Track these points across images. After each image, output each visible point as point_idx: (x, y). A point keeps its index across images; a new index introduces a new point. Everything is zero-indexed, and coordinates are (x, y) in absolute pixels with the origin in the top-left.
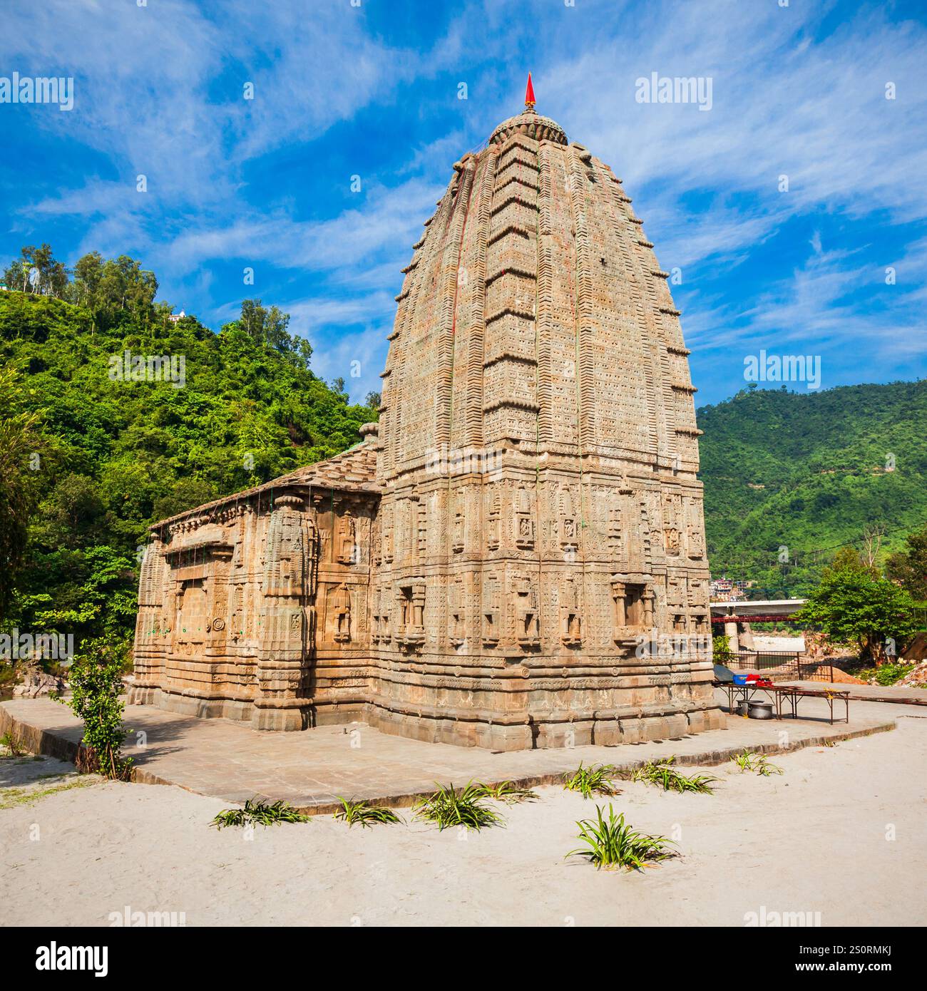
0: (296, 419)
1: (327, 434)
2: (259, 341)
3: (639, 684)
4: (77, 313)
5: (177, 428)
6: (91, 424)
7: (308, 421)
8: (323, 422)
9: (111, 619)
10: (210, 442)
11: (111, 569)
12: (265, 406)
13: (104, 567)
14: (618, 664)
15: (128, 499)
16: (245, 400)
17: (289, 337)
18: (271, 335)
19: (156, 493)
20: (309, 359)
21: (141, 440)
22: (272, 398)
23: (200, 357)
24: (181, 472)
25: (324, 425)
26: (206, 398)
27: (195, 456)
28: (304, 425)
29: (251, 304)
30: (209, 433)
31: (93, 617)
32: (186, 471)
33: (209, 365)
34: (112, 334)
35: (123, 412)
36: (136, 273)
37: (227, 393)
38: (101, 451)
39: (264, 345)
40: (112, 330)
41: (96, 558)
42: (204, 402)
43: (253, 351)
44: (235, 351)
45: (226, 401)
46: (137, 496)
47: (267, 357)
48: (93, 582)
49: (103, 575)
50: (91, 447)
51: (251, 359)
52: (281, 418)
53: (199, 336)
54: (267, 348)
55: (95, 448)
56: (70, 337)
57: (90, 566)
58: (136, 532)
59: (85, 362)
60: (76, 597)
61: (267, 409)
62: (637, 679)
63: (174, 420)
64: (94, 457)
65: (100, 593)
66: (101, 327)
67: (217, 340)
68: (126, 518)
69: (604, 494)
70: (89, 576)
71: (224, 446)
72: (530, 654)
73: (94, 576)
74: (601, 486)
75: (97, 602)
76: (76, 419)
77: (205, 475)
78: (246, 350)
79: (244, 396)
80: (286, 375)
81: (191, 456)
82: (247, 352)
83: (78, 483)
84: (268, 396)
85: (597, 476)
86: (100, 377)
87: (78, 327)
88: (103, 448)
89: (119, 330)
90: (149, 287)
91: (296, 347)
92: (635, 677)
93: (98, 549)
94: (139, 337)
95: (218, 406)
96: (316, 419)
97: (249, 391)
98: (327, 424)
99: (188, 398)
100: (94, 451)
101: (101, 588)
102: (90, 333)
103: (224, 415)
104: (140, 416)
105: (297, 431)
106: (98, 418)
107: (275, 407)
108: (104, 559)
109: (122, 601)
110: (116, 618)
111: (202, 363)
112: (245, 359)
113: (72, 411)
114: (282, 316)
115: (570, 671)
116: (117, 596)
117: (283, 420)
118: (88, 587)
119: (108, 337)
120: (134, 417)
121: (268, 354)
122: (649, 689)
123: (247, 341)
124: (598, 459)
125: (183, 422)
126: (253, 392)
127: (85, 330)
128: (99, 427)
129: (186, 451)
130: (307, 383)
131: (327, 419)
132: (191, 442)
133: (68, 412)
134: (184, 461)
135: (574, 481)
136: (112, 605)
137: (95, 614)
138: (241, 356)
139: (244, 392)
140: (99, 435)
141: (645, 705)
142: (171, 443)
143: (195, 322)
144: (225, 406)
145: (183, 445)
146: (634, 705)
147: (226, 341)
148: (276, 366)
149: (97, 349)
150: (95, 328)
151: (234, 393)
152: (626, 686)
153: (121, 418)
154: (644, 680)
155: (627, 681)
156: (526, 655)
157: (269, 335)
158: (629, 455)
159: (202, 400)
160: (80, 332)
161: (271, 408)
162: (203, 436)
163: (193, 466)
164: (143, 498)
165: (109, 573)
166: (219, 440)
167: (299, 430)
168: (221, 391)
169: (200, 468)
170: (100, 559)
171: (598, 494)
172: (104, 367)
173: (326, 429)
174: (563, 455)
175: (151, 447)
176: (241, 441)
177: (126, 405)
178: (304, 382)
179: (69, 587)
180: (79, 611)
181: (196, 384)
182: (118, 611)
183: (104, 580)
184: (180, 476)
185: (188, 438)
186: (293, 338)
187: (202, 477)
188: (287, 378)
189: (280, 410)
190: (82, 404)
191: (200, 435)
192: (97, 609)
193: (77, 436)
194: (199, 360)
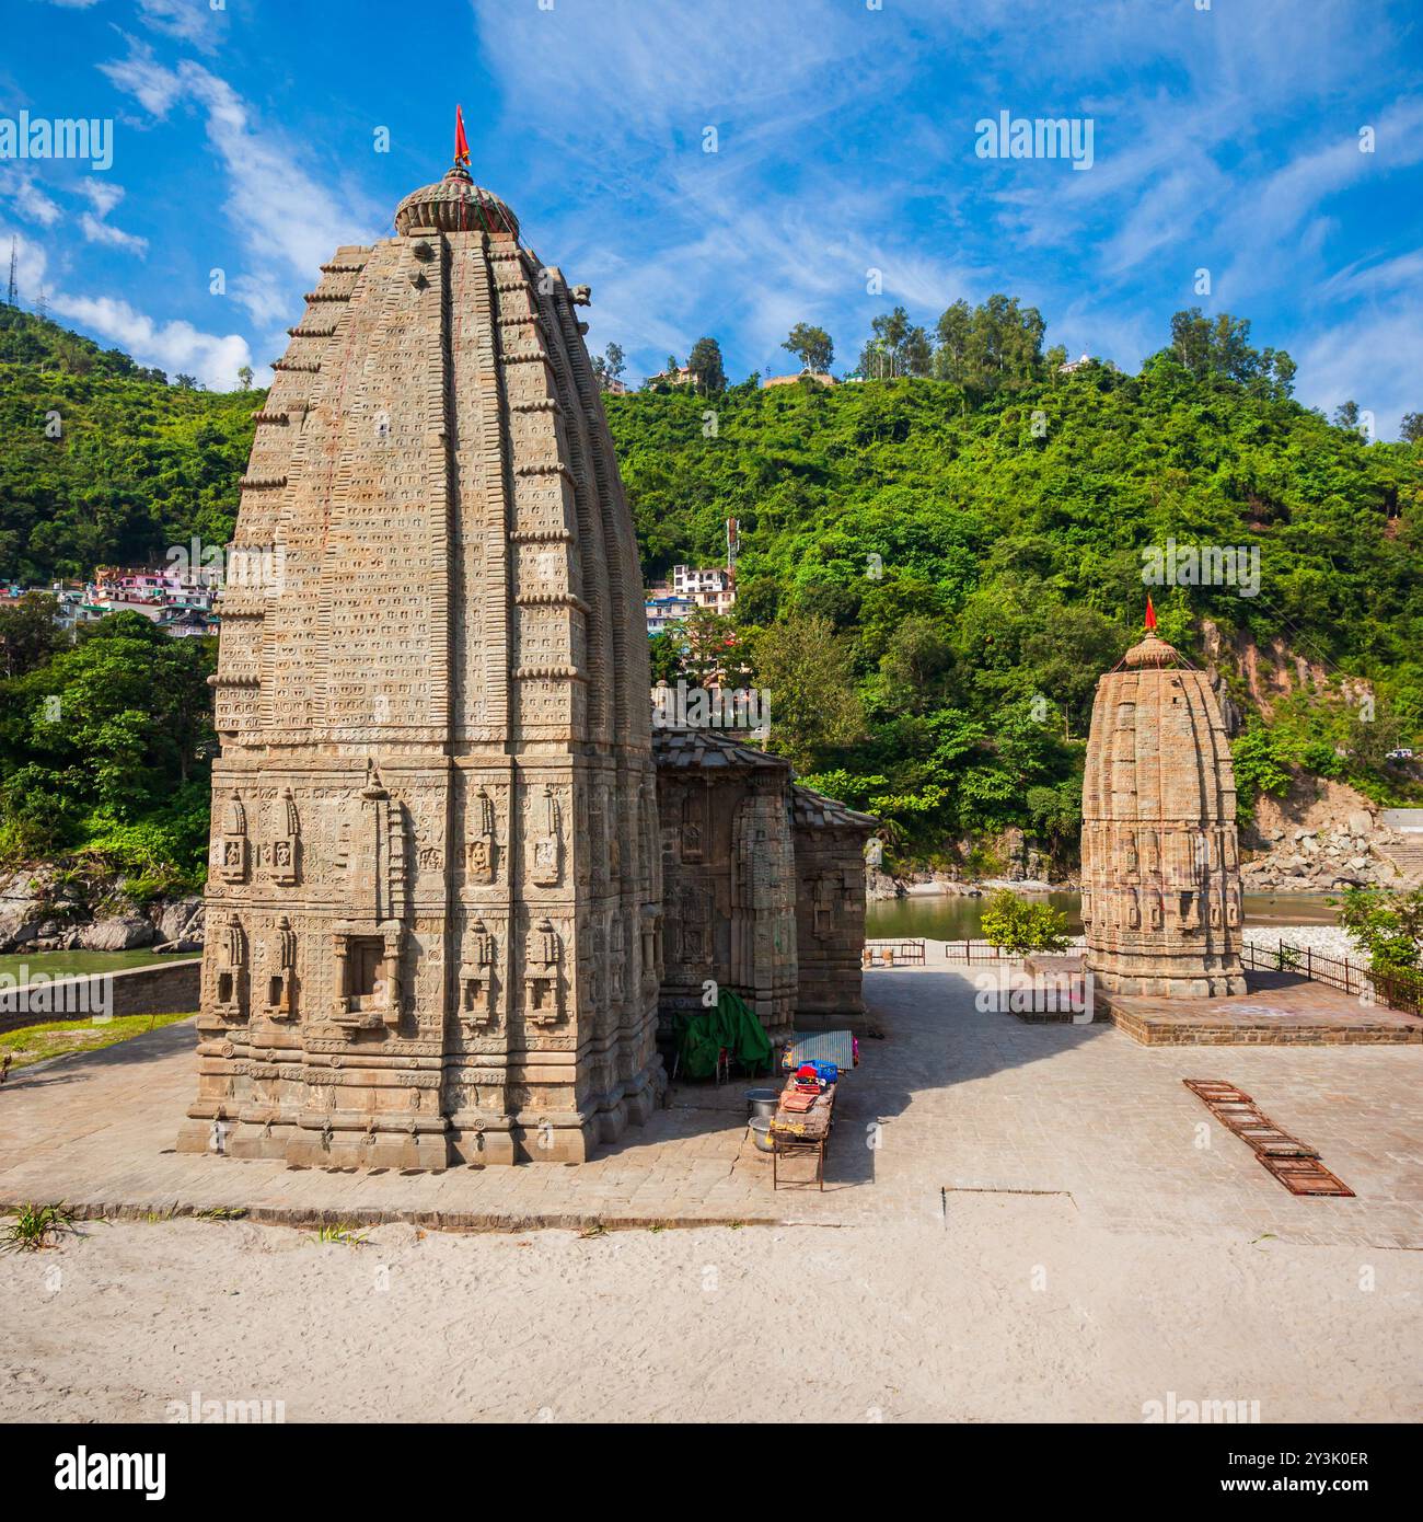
0: (1260, 486)
1: (1317, 500)
2: (1203, 371)
3: (378, 1083)
4: (944, 391)
5: (1065, 530)
6: (951, 543)
7: (1284, 486)
8: (1309, 482)
9: (965, 806)
10: (1113, 545)
11: (959, 739)
12: (1207, 474)
13: (952, 737)
14: (341, 1050)
15: (992, 642)
16: (1169, 471)
17: (1255, 355)
18: (1222, 358)
19: (1028, 629)
20: (1291, 383)
21: (1011, 556)
22: (1218, 460)
23: (1101, 420)
24: (1071, 595)
25: (1311, 487)
26: (1108, 479)
27: (1088, 569)
28: (1276, 493)
29: (1185, 315)
30: (1111, 530)
31: (936, 804)
32: (1078, 591)
33: (1114, 428)
34: (988, 411)
35: (997, 519)
36: (1014, 314)
37: (1139, 466)
38: (965, 577)
39: (1211, 376)
40: (987, 406)
41: (942, 725)
42: (1104, 487)
43: (1194, 389)
44: (1165, 397)
45: (1138, 479)
46: (1002, 636)
47: (1216, 395)
48: (938, 758)
49: (951, 747)
50: (953, 574)
51: (1190, 402)
52: (1234, 487)
53: (1105, 387)
54: (1215, 381)
55: (959, 575)
56: (935, 427)
57: (935, 737)
58: (1001, 685)
59: (954, 456)
60: (918, 776)
61: (1210, 479)
62: (374, 1075)
63: (1061, 521)
64: (956, 587)
65: (950, 771)
66: (973, 403)
67: (1136, 385)
68: (990, 667)
69: (335, 802)
70: (934, 750)
71: (1133, 548)
72: (234, 1026)
73: (939, 750)
74: (331, 788)
75: (943, 784)
76: (933, 539)
77: (1104, 595)
78: (1182, 391)
79: (1171, 465)
80: (1248, 416)
81: (1083, 569)
82: (1182, 395)
83: (914, 628)
84: (1212, 457)
85: (324, 774)
86: (970, 474)
87: (945, 410)
88: (968, 573)
89: (996, 404)
90: (1032, 333)
91: (1268, 367)
92: (372, 1071)
93: (944, 713)
94: (1018, 408)
95: (1124, 488)
96: (1298, 479)
97: (1178, 456)
98: (1316, 484)
99: (1081, 484)
100: (957, 579)
101: (949, 765)
102: (961, 416)
103: (1132, 501)
104: (1018, 521)
105: (1264, 504)
106: (961, 533)
107: (1224, 471)
108: (953, 727)
109: (976, 780)
110: (972, 803)
111: (1105, 428)
112: (1180, 405)
113: (926, 529)
114: (1237, 323)
115: (279, 1054)
116: (970, 774)
117: (1238, 490)
118: (931, 766)
119: (983, 416)
120: (1012, 523)
121: (1218, 389)
122: (400, 1090)
123: (1183, 376)
124: (337, 748)
125: (1074, 521)
126: (1184, 457)
127: (954, 413)
128: (961, 546)
129: (1076, 563)
130: (1286, 423)
131: (1316, 477)
132: (1085, 548)
133: (922, 532)
134: (1075, 578)
135: (300, 784)
136: (965, 786)
137: (941, 800)
138: (1175, 401)
139: (1169, 459)
140: (962, 557)
141: (390, 1114)
142: (1056, 554)
143: (1098, 367)
144: (1137, 486)
145: (1070, 555)
146: (369, 1111)
147: (1149, 384)
148: (1230, 406)
149: (970, 435)
150: (966, 406)
151: (1152, 463)
152: (354, 1083)
153: (991, 527)
154: (389, 1076)
155: (356, 1076)
156: (228, 1027)
157: (1218, 359)
158: (391, 734)
159: (1101, 483)
160: (948, 416)
161: (1216, 476)
162: (1101, 537)
163: (1088, 583)
164: (1010, 637)
165: (958, 745)
166: (1125, 539)
167: (1268, 502)
168: (1129, 465)
169: (1096, 585)
170: (947, 726)
171: (325, 801)
172: (973, 460)
173: (1313, 493)
174: (294, 746)
175: (1027, 564)
176: (1158, 537)
177: (1001, 508)
178: (1281, 421)
179: (911, 765)
180: (922, 795)
181: (1095, 461)
182: (972, 794)
183: (951, 754)
184: (1070, 599)
185: (1081, 542)
186: (1261, 354)
187: (1100, 597)
188: (1249, 422)
189: (1231, 475)
190: (938, 518)
191: (1099, 536)
192: (943, 793)
193: (934, 561)
194: (1101, 424)
